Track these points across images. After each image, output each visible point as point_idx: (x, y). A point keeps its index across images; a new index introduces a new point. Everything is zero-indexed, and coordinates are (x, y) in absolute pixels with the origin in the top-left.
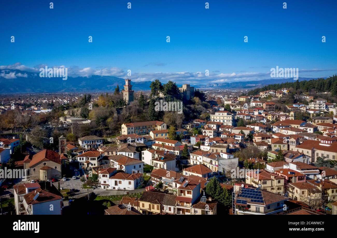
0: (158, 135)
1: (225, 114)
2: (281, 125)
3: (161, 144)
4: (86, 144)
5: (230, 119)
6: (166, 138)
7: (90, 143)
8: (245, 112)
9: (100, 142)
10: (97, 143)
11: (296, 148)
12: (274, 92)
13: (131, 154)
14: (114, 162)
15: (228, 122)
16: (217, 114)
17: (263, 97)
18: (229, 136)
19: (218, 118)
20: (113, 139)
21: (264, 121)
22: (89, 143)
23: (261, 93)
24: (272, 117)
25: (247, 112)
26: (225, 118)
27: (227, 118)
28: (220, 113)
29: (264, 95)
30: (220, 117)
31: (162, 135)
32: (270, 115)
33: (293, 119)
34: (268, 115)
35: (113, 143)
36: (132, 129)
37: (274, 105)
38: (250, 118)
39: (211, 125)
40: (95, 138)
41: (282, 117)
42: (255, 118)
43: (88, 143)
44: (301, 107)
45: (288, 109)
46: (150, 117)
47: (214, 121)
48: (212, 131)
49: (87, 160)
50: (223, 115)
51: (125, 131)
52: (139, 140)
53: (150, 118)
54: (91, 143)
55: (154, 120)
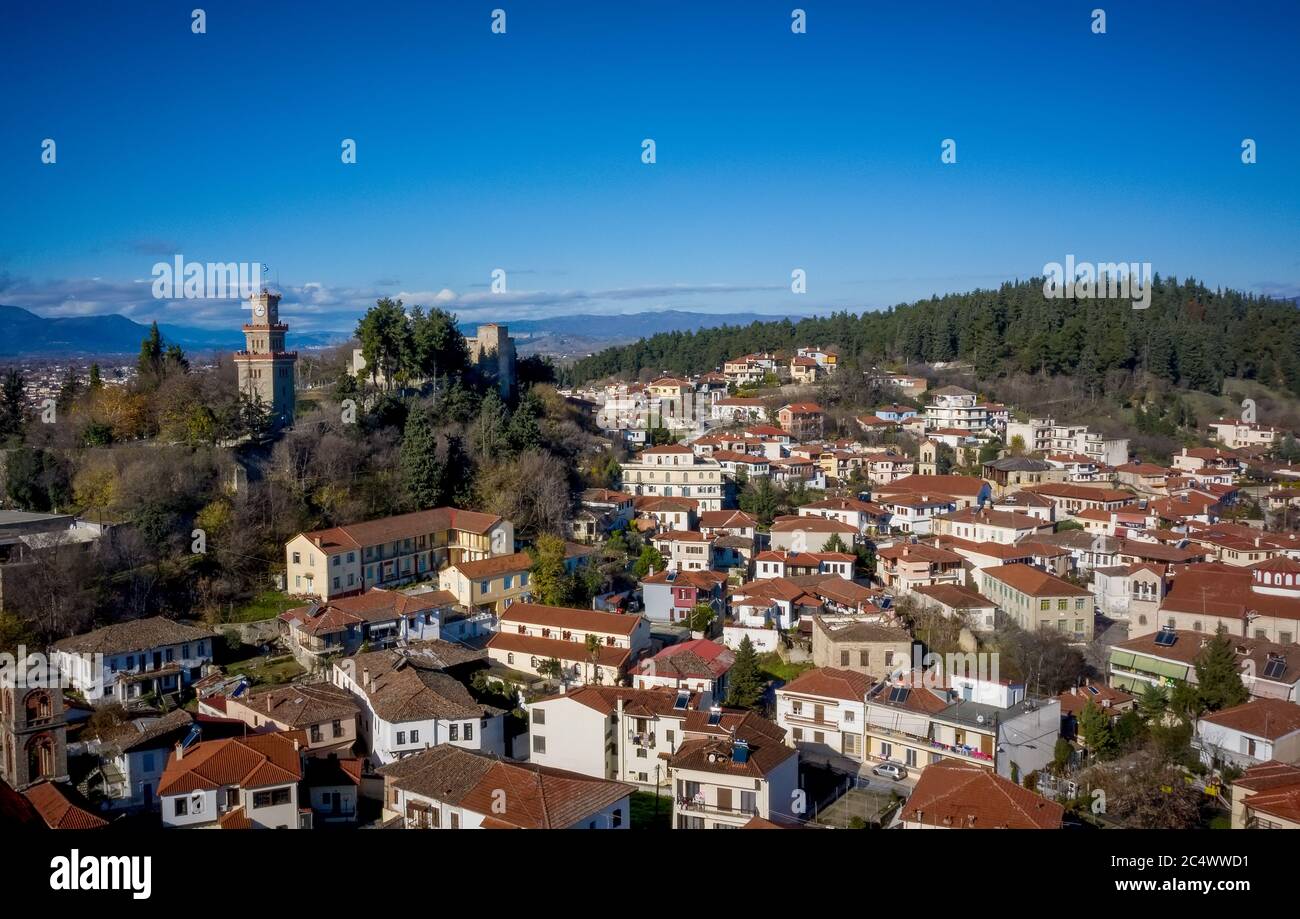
0: (490, 587)
1: (685, 459)
2: (925, 499)
3: (582, 640)
4: (118, 673)
5: (712, 481)
6: (522, 599)
7: (143, 669)
8: (730, 446)
9: (201, 652)
10: (182, 662)
11: (1161, 612)
12: (772, 360)
13: (468, 728)
14: (435, 804)
15: (707, 495)
16: (650, 460)
17: (740, 381)
18: (795, 567)
19: (660, 476)
20: (261, 625)
21: (817, 483)
22: (137, 669)
23: (729, 367)
24: (838, 466)
25: (739, 447)
26: (693, 477)
27: (701, 476)
28: (663, 456)
29: (743, 375)
30: (668, 475)
31: (507, 585)
32: (830, 457)
33: (934, 473)
34: (823, 457)
35: (267, 648)
36: (351, 558)
37: (817, 415)
38: (767, 472)
39: (663, 516)
40: (167, 630)
41: (879, 464)
42: (784, 472)
43: (131, 667)
44: (908, 422)
45: (863, 427)
46: (413, 489)
47: (638, 490)
48: (705, 546)
49: (224, 808)
50: (676, 462)
51: (310, 577)
52: (420, 624)
53: (411, 495)
54: (150, 666)
55: (431, 503)
